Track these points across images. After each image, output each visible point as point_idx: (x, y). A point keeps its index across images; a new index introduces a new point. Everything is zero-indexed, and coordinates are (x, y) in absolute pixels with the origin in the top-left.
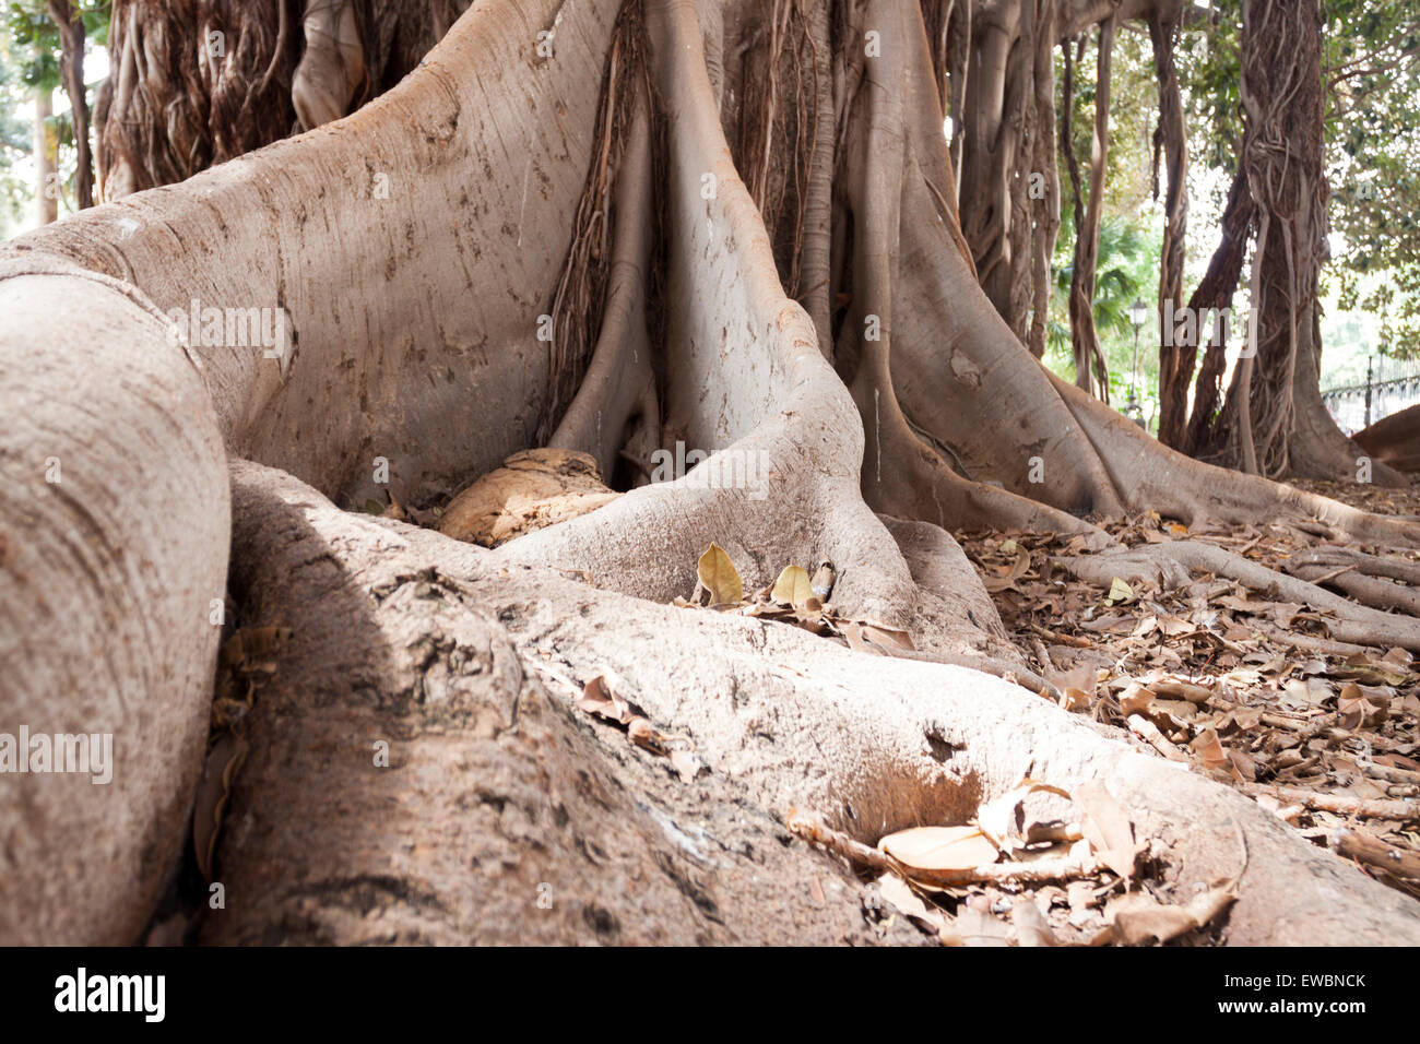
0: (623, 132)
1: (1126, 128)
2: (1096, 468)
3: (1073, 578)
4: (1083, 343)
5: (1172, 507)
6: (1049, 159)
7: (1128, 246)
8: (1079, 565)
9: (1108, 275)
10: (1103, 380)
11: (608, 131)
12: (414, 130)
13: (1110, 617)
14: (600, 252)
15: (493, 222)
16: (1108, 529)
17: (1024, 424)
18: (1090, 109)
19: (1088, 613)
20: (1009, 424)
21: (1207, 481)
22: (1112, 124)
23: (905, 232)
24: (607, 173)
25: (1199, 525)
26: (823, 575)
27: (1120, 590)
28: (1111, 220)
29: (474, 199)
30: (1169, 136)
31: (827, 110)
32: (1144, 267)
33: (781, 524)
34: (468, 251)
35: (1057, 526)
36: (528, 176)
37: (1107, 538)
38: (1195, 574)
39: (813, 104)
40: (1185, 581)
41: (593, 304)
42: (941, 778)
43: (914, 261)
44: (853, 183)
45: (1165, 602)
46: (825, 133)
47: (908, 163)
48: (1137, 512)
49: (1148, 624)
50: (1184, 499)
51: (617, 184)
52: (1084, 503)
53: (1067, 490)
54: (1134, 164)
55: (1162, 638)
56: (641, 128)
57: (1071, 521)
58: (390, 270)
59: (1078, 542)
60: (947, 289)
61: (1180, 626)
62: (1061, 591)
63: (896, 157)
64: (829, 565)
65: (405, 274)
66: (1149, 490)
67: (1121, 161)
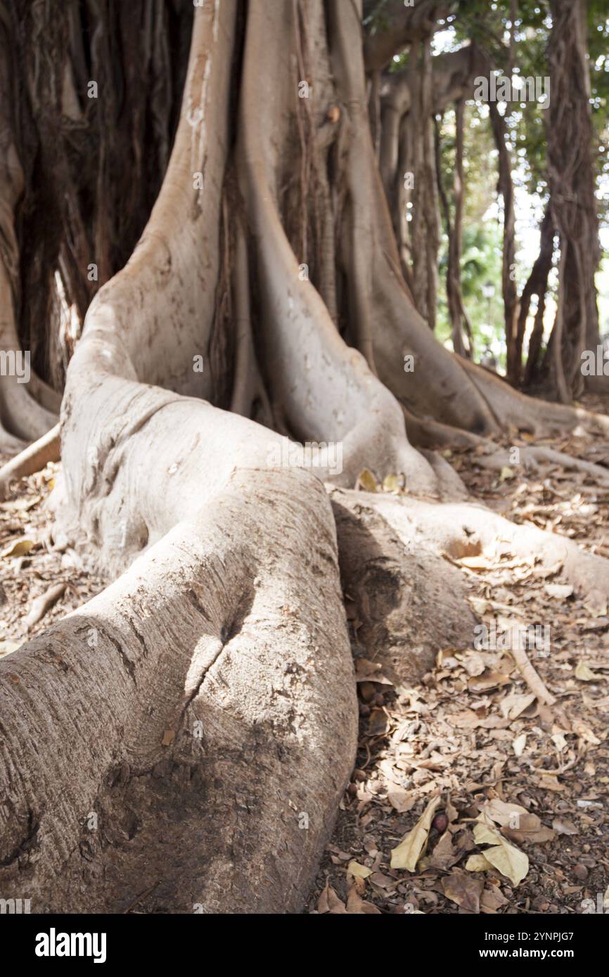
0: (233, 247)
1: (473, 164)
2: (484, 407)
3: (482, 468)
4: (455, 311)
5: (523, 425)
6: (433, 203)
7: (479, 242)
8: (484, 461)
9: (468, 264)
10: (470, 334)
11: (225, 247)
12: (155, 270)
13: (504, 486)
14: (228, 315)
15: (185, 308)
16: (495, 440)
17: (444, 385)
18: (452, 154)
19: (494, 484)
20: (436, 385)
21: (541, 410)
22: (466, 163)
23: (375, 283)
24: (228, 271)
25: (538, 434)
26: (401, 477)
27: (506, 473)
28: (469, 227)
29: (178, 298)
30: (505, 186)
31: (330, 219)
32: (491, 256)
33: (381, 458)
34: (178, 326)
35: (469, 441)
36: (196, 281)
37: (494, 446)
38: (541, 462)
39: (323, 216)
40: (536, 466)
41: (228, 344)
42: (470, 544)
43: (380, 298)
44: (346, 260)
45: (528, 477)
46: (330, 232)
47: (374, 244)
48: (506, 429)
49: (523, 487)
50: (530, 419)
51: (233, 275)
52: (479, 426)
53: (469, 419)
54: (481, 187)
55: (529, 493)
56: (242, 244)
57: (475, 438)
58: (150, 342)
59: (480, 449)
60: (398, 313)
61: (537, 487)
62: (479, 475)
63: (368, 243)
64: (402, 474)
65: (156, 343)
66: (512, 417)
67: (471, 186)
